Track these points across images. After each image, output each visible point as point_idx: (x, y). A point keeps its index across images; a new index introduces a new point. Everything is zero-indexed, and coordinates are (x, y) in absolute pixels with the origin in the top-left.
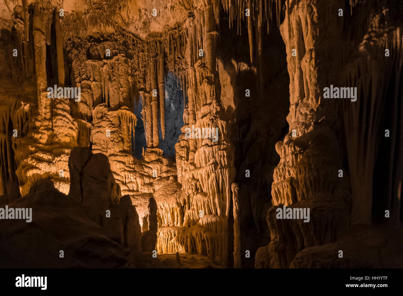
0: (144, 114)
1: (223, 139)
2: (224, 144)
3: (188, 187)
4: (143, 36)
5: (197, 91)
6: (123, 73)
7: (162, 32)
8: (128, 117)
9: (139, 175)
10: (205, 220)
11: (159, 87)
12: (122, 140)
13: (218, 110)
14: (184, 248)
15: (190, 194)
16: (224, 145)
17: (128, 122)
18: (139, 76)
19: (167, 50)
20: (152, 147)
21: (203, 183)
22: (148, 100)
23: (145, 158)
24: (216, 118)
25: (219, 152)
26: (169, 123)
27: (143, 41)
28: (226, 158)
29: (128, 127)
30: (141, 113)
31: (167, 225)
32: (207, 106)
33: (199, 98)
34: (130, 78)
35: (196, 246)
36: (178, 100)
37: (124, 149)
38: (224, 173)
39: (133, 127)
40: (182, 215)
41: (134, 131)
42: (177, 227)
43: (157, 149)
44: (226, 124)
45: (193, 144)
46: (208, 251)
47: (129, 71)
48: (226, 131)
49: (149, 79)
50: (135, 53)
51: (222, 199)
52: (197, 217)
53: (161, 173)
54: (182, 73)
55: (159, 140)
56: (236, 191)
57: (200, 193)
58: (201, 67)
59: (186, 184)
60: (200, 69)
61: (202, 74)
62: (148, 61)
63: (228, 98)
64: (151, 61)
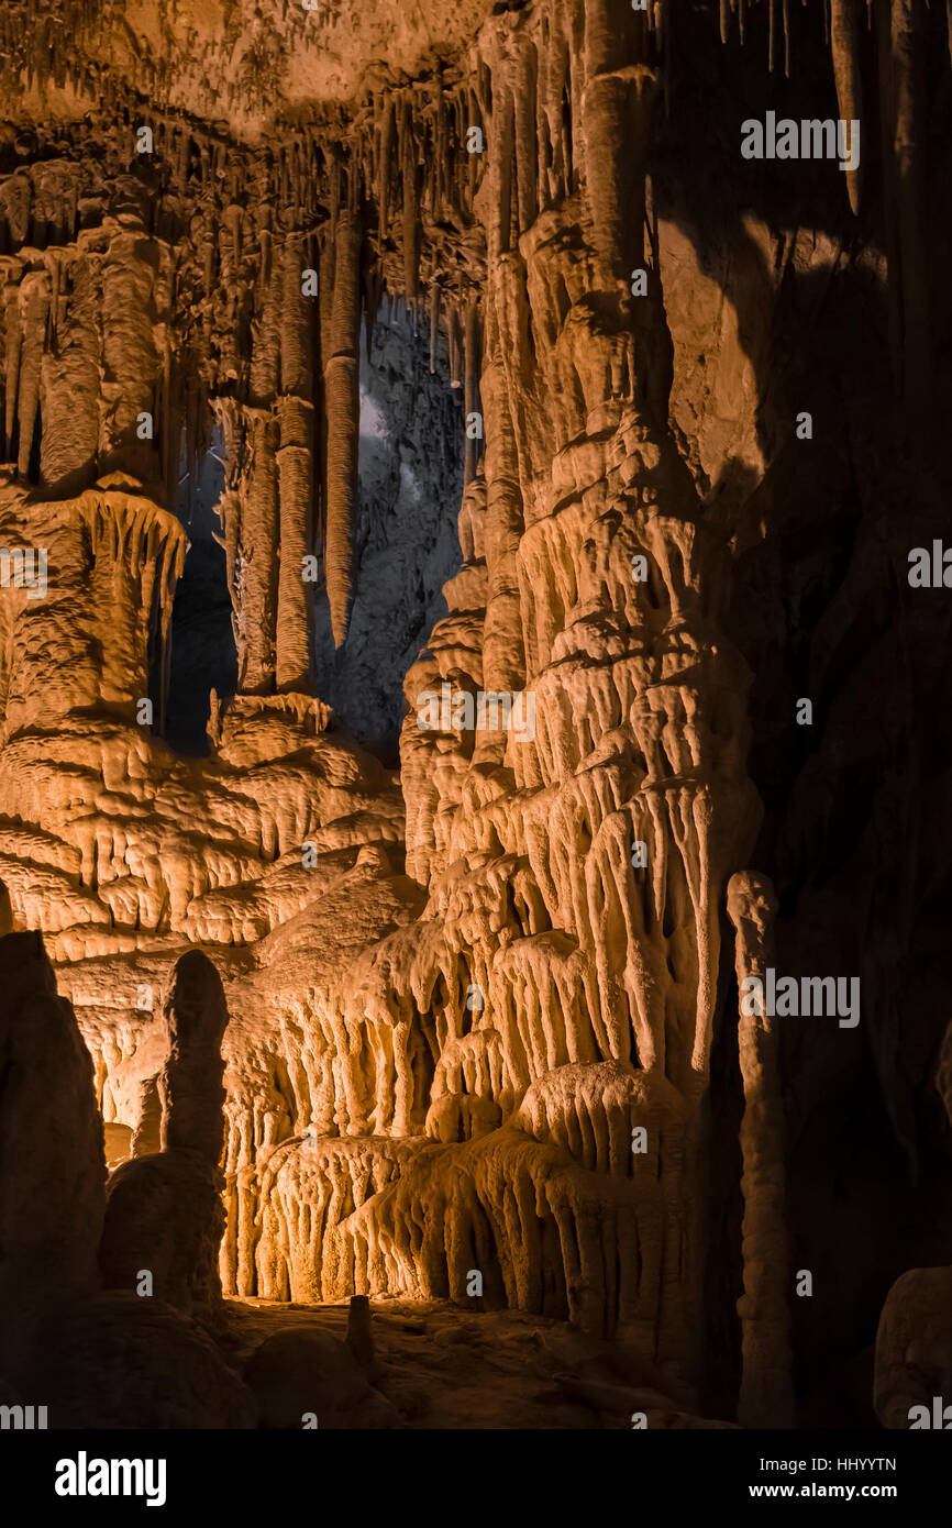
0: (231, 515)
1: (676, 618)
2: (682, 649)
3: (463, 900)
4: (249, 124)
5: (532, 374)
6: (125, 310)
7: (353, 99)
8: (136, 531)
9: (176, 840)
10: (557, 1098)
11: (326, 374)
12: (95, 651)
13: (649, 465)
14: (419, 1270)
15: (469, 942)
16: (684, 657)
17: (134, 557)
18: (212, 322)
19: (377, 188)
20: (270, 687)
21: (550, 880)
22: (259, 443)
23: (220, 748)
24: (633, 505)
25: (648, 693)
26: (389, 571)
27: (249, 150)
28: (696, 729)
29: (134, 585)
30: (217, 510)
31: (328, 1127)
32: (588, 451)
33: (542, 410)
34: (160, 336)
35: (500, 1255)
36: (437, 449)
37: (100, 701)
38: (683, 812)
39: (163, 581)
40: (421, 1070)
41: (167, 604)
42: (389, 1138)
43: (293, 700)
44: (697, 541)
45: (502, 665)
46: (572, 1289)
47: (159, 298)
48: (693, 576)
49: (269, 334)
50: (199, 212)
51: (666, 969)
52: (509, 1082)
53: (311, 828)
54: (463, 302)
55: (311, 651)
56: (755, 918)
57: (530, 935)
58: (556, 247)
59: (452, 884)
60: (549, 259)
61: (561, 281)
62: (269, 245)
63: (724, 420)
64: (287, 244)
